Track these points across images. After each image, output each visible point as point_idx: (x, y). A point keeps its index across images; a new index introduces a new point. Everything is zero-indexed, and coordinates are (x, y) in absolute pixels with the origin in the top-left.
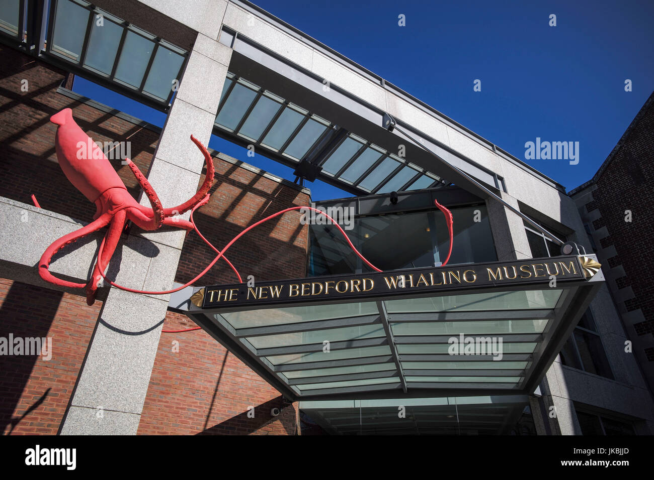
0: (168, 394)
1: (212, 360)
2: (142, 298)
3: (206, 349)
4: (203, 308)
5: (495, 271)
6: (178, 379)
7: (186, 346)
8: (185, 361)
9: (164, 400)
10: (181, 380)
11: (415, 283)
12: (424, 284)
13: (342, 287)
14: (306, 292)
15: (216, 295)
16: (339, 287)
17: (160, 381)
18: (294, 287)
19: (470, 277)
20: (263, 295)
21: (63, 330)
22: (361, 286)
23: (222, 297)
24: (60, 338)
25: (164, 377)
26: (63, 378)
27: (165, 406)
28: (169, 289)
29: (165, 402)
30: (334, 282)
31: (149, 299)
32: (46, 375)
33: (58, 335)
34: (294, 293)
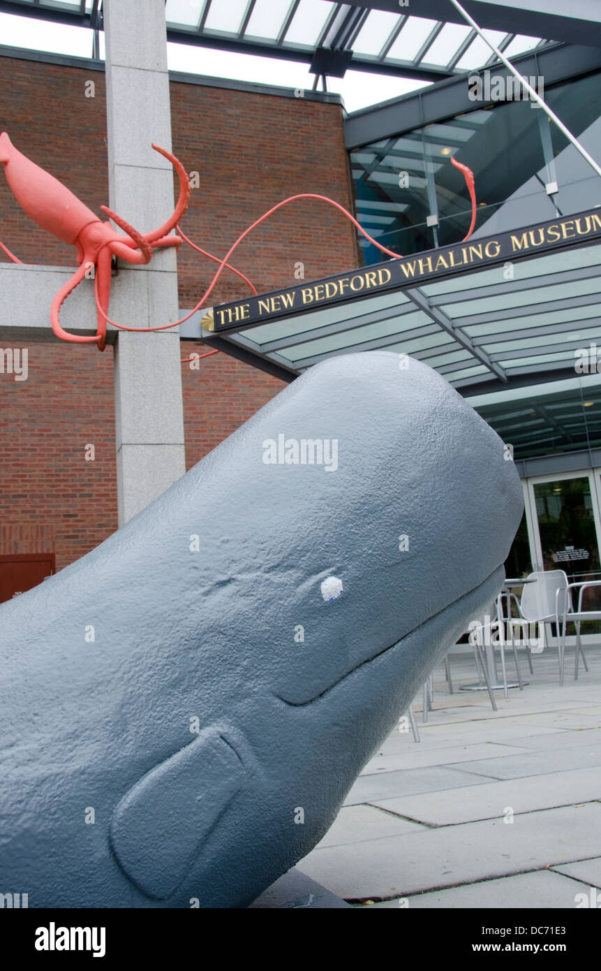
0: (204, 431)
1: (247, 382)
2: (152, 335)
3: (237, 370)
4: (215, 332)
5: (520, 239)
6: (212, 413)
7: (211, 371)
8: (215, 390)
9: (201, 438)
10: (215, 413)
11: (434, 266)
12: (443, 266)
13: (357, 283)
14: (320, 295)
15: (226, 315)
16: (354, 285)
17: (191, 418)
18: (307, 293)
19: (492, 250)
20: (276, 306)
21: (64, 379)
22: (377, 280)
23: (234, 317)
24: (64, 389)
25: (194, 413)
26: (84, 432)
27: (205, 445)
28: (176, 321)
29: (204, 441)
30: (348, 279)
31: (159, 334)
32: (67, 431)
33: (62, 386)
34: (308, 298)
